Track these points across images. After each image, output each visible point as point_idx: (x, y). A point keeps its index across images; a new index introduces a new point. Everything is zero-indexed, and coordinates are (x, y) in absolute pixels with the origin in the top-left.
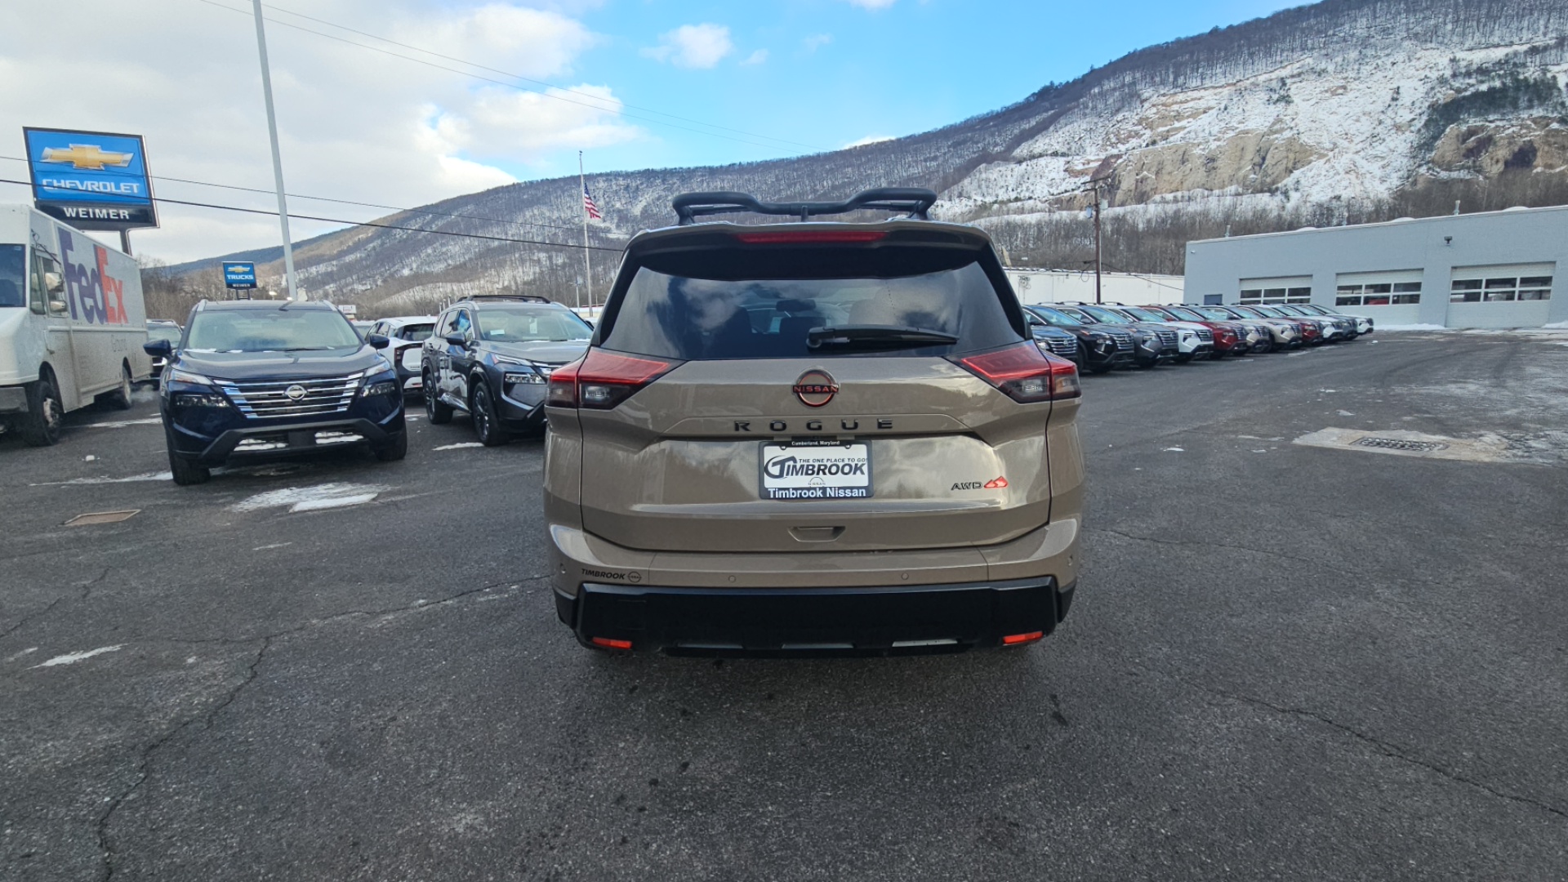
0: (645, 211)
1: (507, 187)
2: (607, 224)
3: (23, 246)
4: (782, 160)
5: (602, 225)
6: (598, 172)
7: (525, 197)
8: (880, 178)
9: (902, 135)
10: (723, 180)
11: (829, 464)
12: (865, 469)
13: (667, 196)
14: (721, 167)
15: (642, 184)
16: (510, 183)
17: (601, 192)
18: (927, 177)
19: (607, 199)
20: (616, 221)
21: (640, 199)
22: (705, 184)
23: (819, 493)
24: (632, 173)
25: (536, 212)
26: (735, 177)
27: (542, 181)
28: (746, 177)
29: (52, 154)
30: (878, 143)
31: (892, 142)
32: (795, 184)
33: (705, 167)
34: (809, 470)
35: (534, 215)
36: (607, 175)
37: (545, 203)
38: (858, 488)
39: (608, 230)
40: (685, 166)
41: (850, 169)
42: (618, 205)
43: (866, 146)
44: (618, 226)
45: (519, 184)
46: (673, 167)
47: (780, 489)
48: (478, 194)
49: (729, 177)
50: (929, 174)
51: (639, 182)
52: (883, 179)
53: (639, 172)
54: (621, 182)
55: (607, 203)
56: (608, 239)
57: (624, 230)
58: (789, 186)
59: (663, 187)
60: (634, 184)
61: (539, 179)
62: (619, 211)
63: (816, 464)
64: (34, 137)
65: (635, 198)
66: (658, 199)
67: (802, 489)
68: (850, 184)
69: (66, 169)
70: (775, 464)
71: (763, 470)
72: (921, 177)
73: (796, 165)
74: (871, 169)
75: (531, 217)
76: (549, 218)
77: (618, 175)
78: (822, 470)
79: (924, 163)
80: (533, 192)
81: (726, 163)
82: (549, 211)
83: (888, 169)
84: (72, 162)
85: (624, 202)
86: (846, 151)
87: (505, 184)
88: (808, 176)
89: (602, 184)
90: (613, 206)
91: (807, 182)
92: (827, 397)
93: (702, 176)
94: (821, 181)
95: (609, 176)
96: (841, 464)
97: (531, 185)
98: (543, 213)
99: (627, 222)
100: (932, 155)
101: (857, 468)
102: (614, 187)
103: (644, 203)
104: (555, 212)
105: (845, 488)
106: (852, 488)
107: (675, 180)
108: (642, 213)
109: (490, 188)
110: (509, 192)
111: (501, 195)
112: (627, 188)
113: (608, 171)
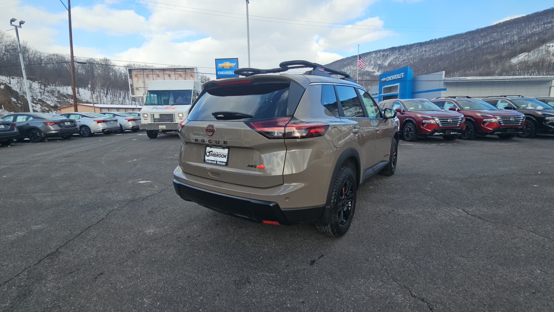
0: (390, 63)
1: (340, 60)
2: (374, 70)
3: (192, 90)
4: (457, 35)
5: (372, 71)
6: (373, 51)
7: (345, 63)
8: (514, 36)
9: (530, 13)
10: (426, 48)
11: (219, 154)
12: (227, 156)
13: (399, 57)
14: (426, 42)
15: (389, 53)
16: (341, 59)
17: (373, 58)
18: (545, 32)
19: (375, 61)
20: (377, 68)
21: (388, 59)
22: (417, 50)
23: (215, 162)
24: (386, 50)
25: (348, 68)
26: (432, 45)
27: (352, 57)
28: (438, 44)
29: (220, 65)
30: (515, 19)
31: (523, 17)
32: (463, 45)
33: (418, 43)
34: (214, 155)
35: (348, 69)
36: (376, 51)
37: (352, 65)
38: (224, 162)
39: (374, 72)
40: (409, 44)
41: (495, 34)
42: (379, 62)
43: (507, 21)
44: (378, 71)
45: (344, 59)
46: (404, 45)
47: (208, 160)
48: (330, 64)
49: (429, 45)
50: (546, 30)
51: (388, 53)
52: (515, 36)
53: (389, 49)
54: (381, 53)
55: (375, 62)
56: (374, 76)
57: (381, 72)
58: (459, 46)
59: (398, 53)
60: (386, 54)
61: (351, 56)
62: (379, 65)
63: (216, 154)
64: (218, 61)
65: (386, 59)
66: (396, 58)
67: (212, 161)
68: (494, 41)
69: (223, 69)
70: (208, 152)
71: (205, 154)
72: (540, 33)
73: (464, 36)
74: (509, 32)
75: (346, 70)
76: (353, 70)
77: (380, 51)
78: (218, 155)
79: (543, 26)
80: (348, 61)
81: (428, 40)
82: (353, 67)
83: (519, 31)
84: (224, 67)
85: (381, 61)
86: (494, 26)
87: (339, 59)
88: (470, 40)
89: (374, 55)
90: (377, 63)
91: (470, 43)
92: (212, 133)
93: (417, 47)
94: (477, 42)
95: (376, 52)
96: (222, 154)
97: (348, 59)
98: (351, 68)
99: (382, 68)
100: (549, 21)
101: (225, 156)
102: (378, 56)
103: (390, 61)
104: (355, 67)
105: (221, 162)
106: (223, 162)
107: (404, 50)
108: (388, 64)
109: (334, 61)
110: (340, 62)
111: (337, 63)
112: (384, 55)
113: (377, 50)
